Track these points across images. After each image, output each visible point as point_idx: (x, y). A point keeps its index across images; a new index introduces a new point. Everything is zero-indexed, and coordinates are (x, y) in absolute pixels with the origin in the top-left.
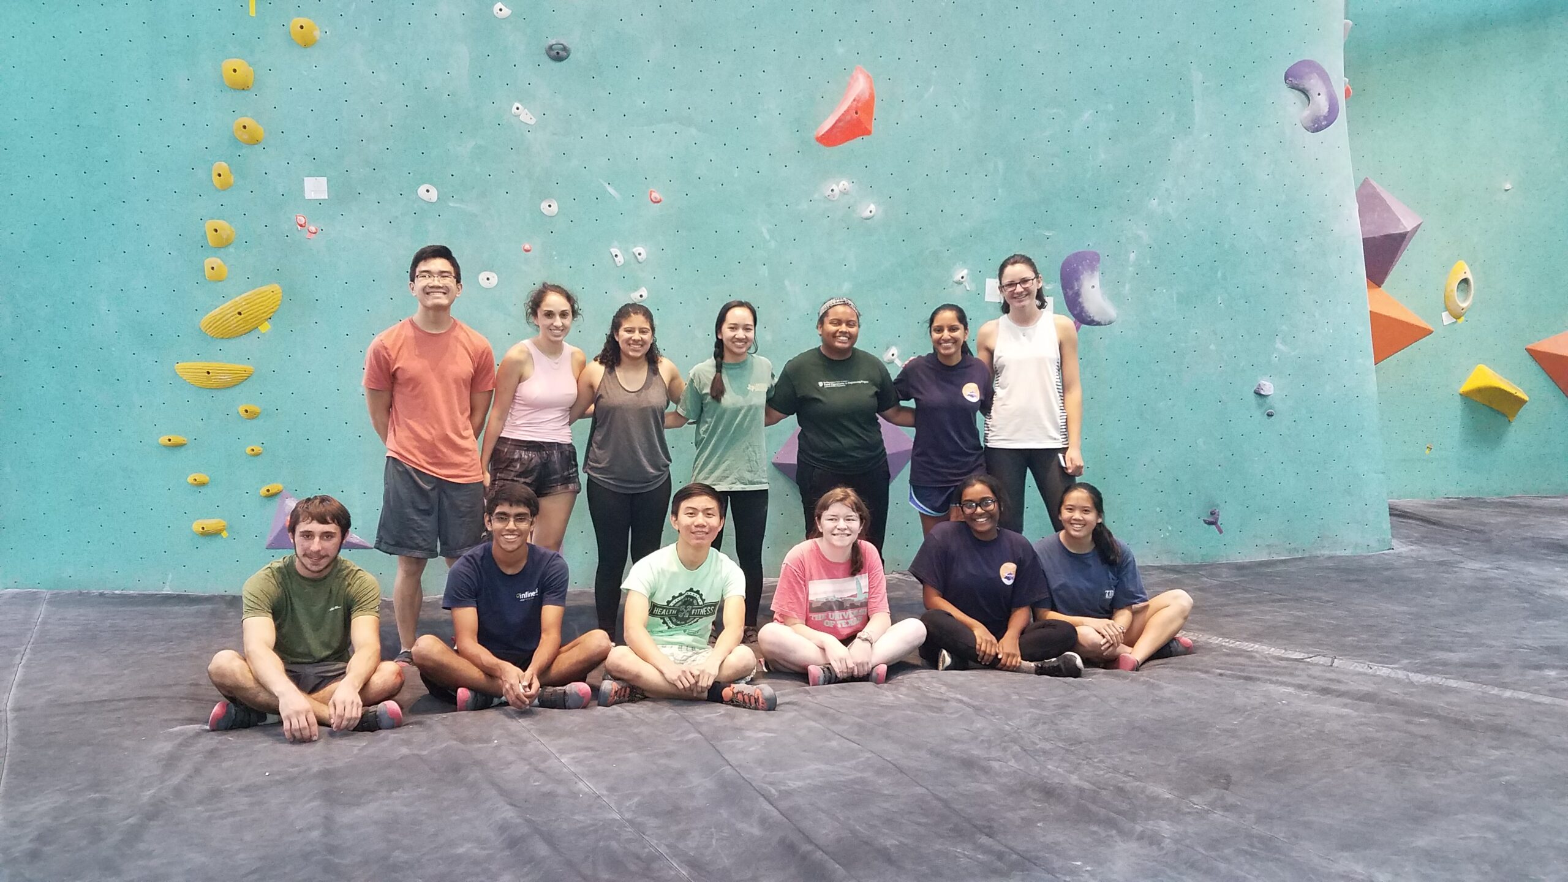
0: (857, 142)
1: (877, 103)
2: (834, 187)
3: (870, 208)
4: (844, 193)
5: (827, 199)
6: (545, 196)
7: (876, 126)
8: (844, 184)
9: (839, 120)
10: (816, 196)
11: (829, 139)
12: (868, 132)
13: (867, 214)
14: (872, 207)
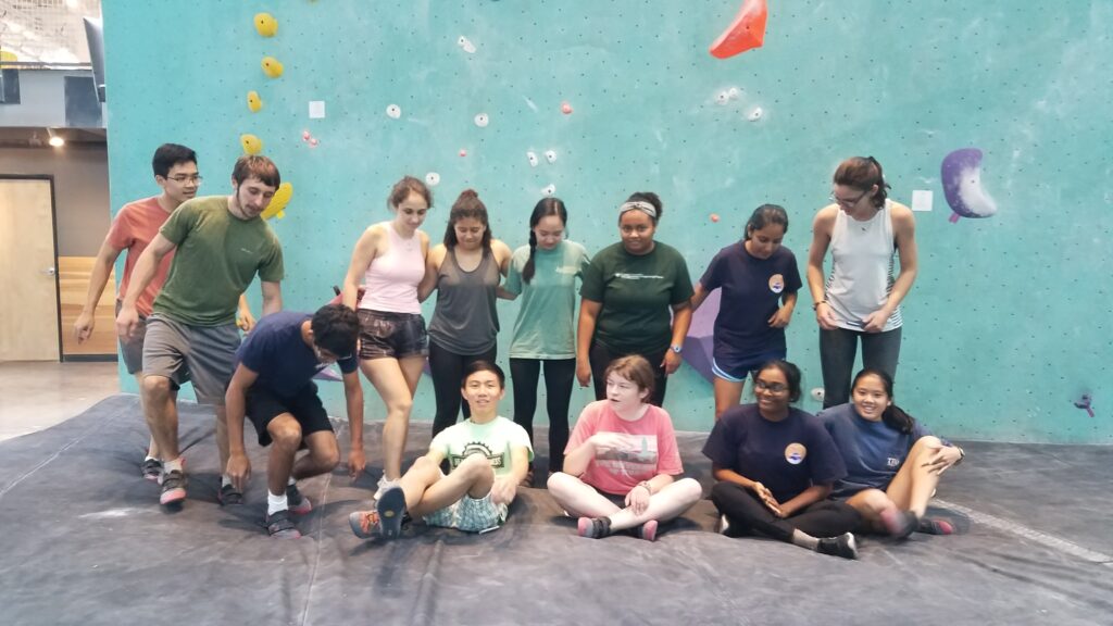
0: (748, 55)
1: (769, 18)
2: (724, 94)
3: (757, 112)
4: (733, 99)
5: (717, 104)
6: (480, 111)
7: (766, 39)
8: (734, 91)
9: (731, 35)
10: (708, 102)
11: (722, 52)
12: (758, 45)
13: (753, 117)
14: (759, 110)
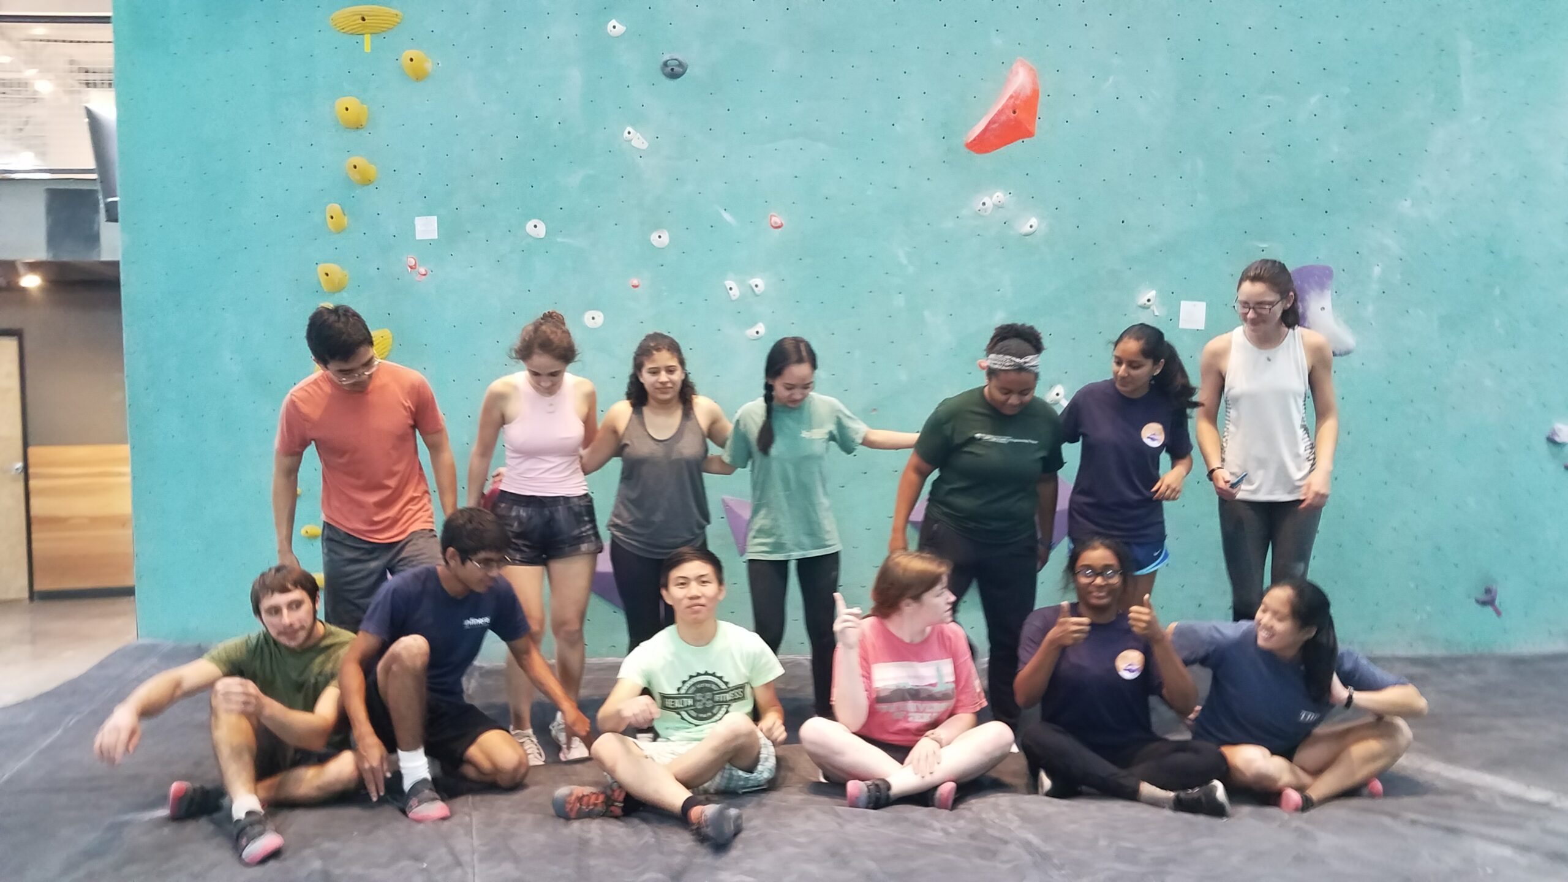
0: (1016, 148)
1: (1042, 98)
2: (986, 200)
3: (1031, 223)
4: (998, 207)
5: (978, 214)
6: (657, 227)
7: (1041, 126)
8: (999, 196)
9: (991, 122)
10: (964, 212)
11: (982, 144)
12: (1030, 134)
13: (1027, 229)
14: (1034, 221)
